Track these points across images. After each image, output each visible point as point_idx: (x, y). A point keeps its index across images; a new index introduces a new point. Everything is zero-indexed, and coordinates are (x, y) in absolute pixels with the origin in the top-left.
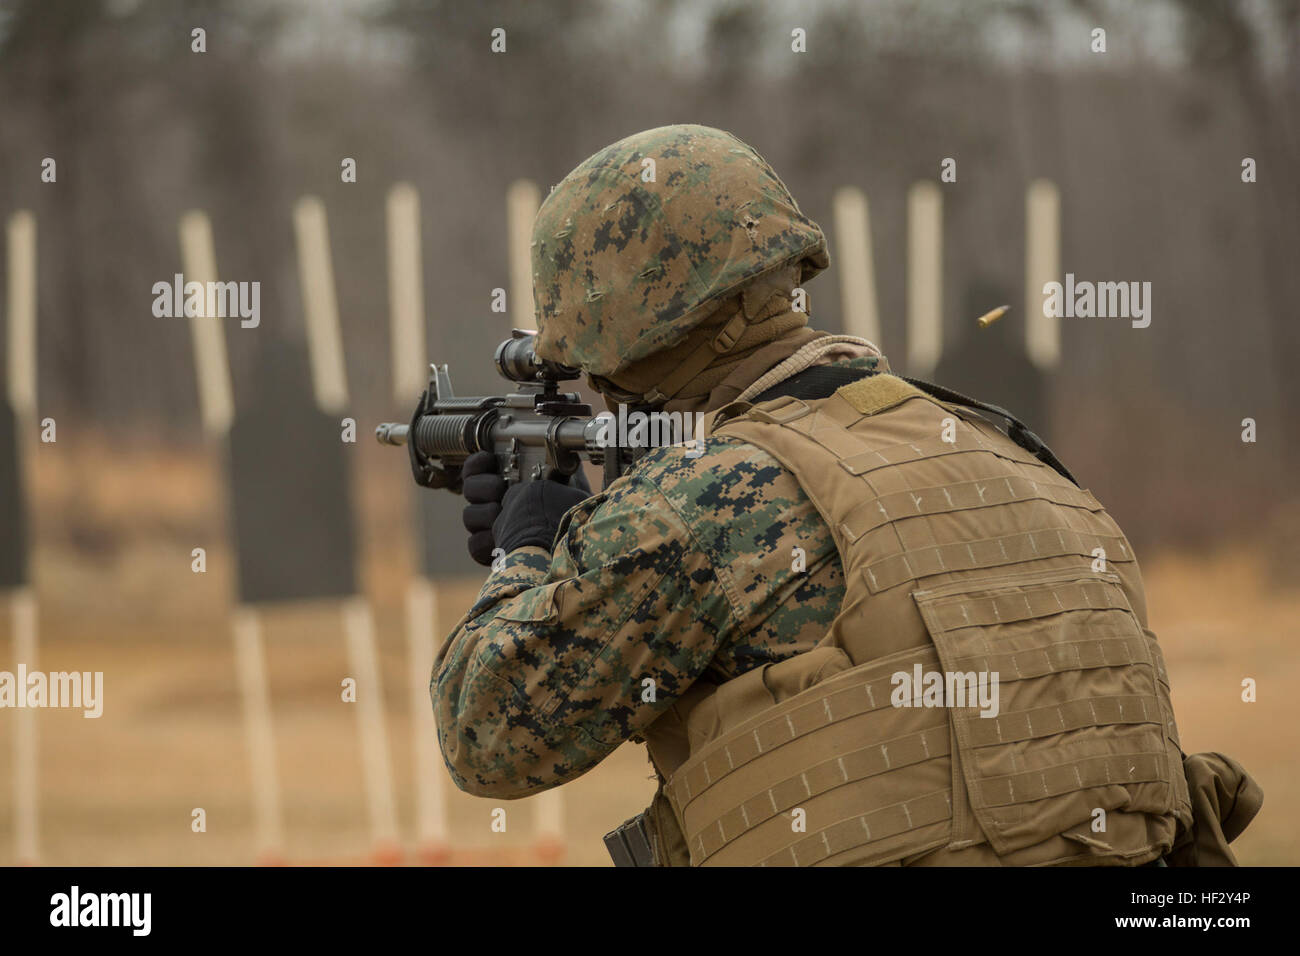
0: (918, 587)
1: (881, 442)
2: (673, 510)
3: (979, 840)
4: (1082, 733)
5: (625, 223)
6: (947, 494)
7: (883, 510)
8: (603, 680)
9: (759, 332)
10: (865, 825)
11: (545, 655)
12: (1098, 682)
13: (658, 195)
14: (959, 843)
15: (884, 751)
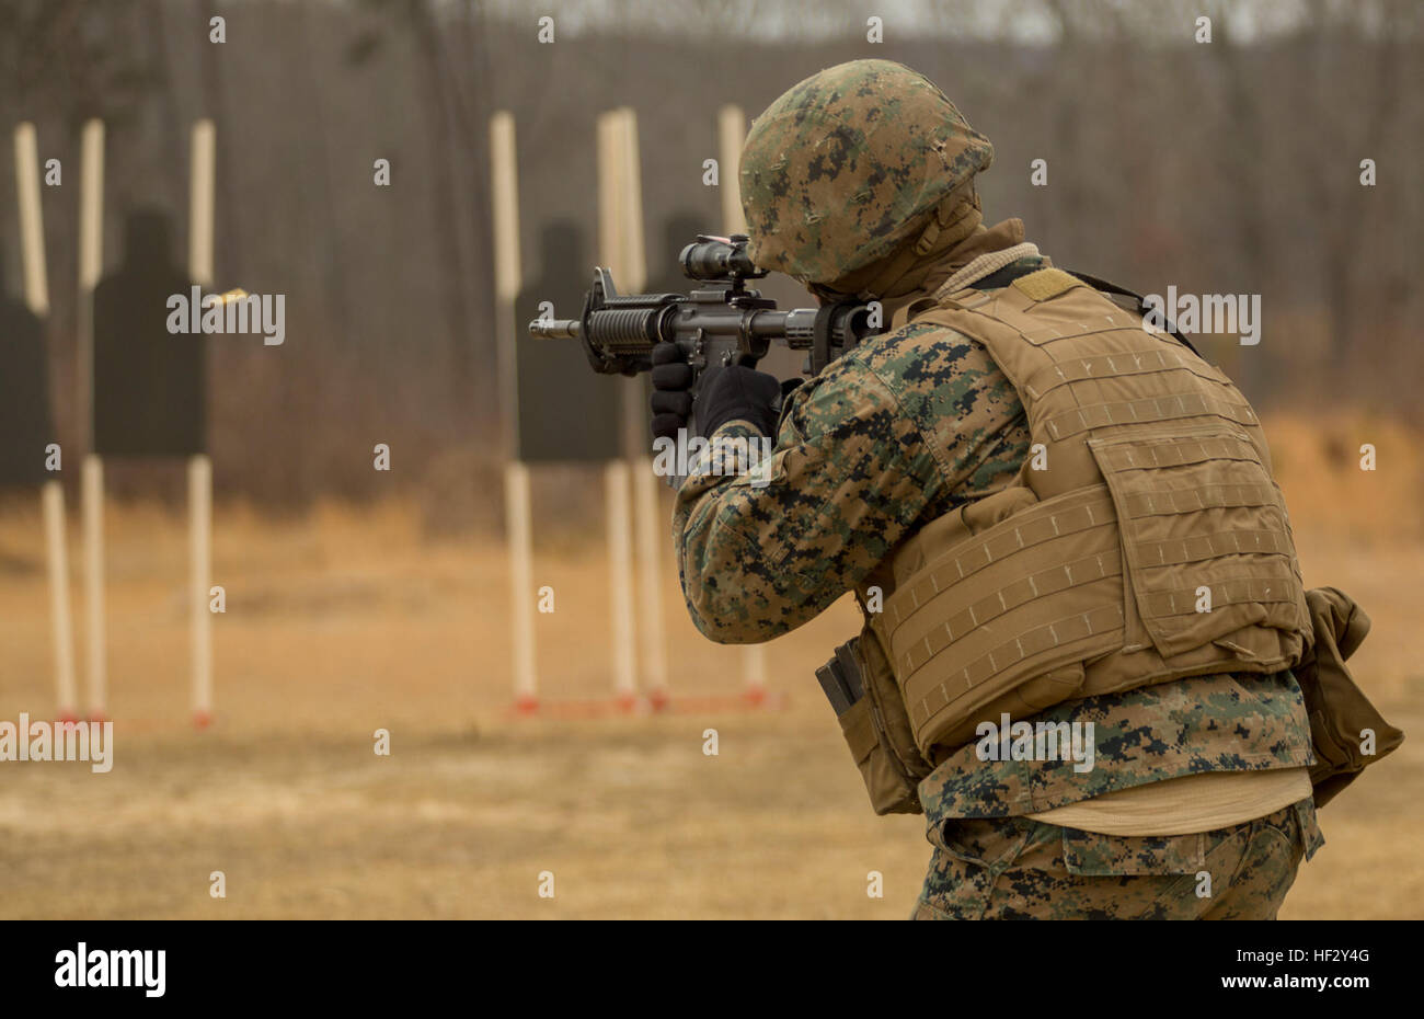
0: (1091, 436)
1: (1051, 321)
2: (883, 384)
3: (1149, 645)
4: (1228, 559)
5: (835, 156)
6: (1111, 362)
7: (1060, 373)
8: (824, 531)
9: (951, 235)
10: (1053, 632)
11: (775, 512)
12: (1238, 518)
13: (861, 130)
14: (1131, 648)
15: (1068, 570)
